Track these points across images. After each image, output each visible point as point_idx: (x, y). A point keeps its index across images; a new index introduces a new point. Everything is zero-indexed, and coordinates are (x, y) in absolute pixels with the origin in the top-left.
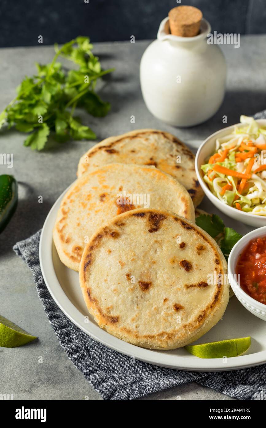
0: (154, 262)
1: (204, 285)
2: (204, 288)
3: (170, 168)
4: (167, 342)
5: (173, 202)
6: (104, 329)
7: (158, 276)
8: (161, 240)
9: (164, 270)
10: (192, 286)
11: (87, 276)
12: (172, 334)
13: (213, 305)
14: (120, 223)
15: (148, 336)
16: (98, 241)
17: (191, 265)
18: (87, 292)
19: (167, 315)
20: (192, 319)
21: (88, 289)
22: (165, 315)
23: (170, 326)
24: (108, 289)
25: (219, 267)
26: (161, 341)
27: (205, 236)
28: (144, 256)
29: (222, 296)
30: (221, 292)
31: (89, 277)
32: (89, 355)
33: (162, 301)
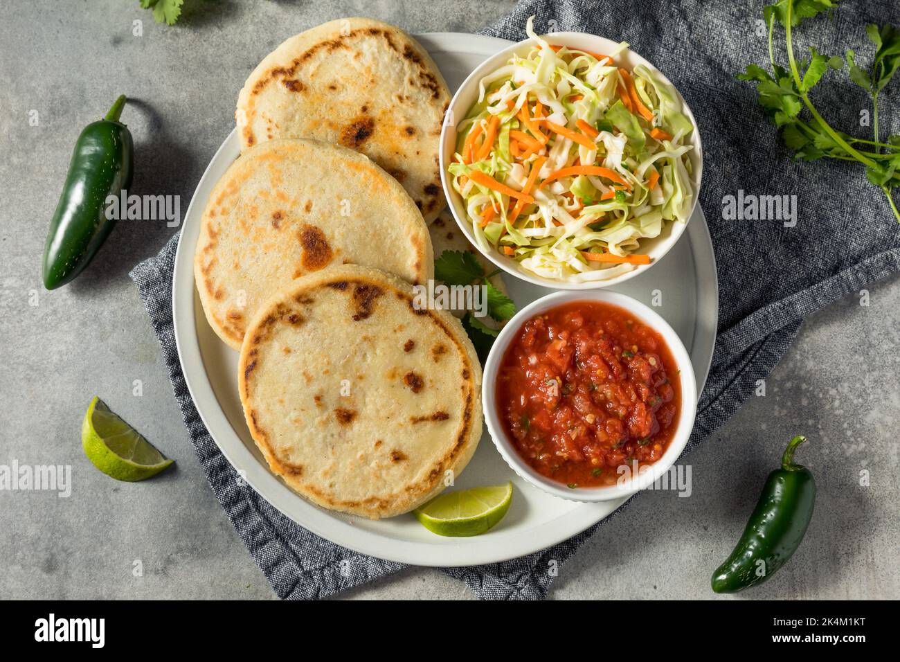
0: (361, 378)
1: (442, 417)
2: (441, 422)
3: (397, 133)
4: (379, 513)
5: (397, 243)
6: (279, 479)
7: (367, 400)
8: (374, 337)
9: (377, 390)
10: (422, 419)
11: (251, 389)
12: (387, 502)
13: (454, 453)
14: (306, 299)
15: (349, 503)
16: (268, 329)
17: (422, 382)
18: (252, 415)
19: (380, 467)
20: (420, 476)
21: (253, 411)
22: (376, 468)
23: (384, 486)
24: (285, 416)
25: (468, 383)
26: (369, 511)
27: (448, 327)
28: (344, 366)
29: (471, 435)
30: (469, 429)
31: (254, 390)
32: (257, 506)
33: (374, 443)
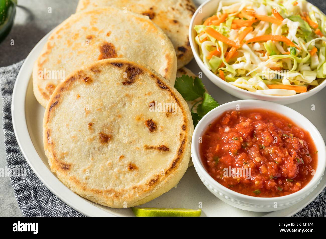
0: (119, 117)
1: (164, 149)
2: (164, 152)
3: (168, 21)
4: (113, 200)
5: (157, 58)
6: (55, 174)
7: (120, 131)
8: (133, 95)
9: (127, 126)
10: (152, 148)
11: (50, 117)
12: (120, 194)
13: (168, 172)
14: (96, 70)
15: (95, 191)
16: (70, 84)
17: (156, 126)
18: (47, 133)
19: (120, 172)
20: (144, 181)
21: (49, 130)
22: (117, 172)
23: (120, 185)
24: (68, 134)
25: (184, 133)
26: (107, 198)
27: (178, 99)
28: (111, 108)
29: (181, 164)
30: (180, 160)
31: (52, 119)
32: (36, 197)
33: (119, 157)
